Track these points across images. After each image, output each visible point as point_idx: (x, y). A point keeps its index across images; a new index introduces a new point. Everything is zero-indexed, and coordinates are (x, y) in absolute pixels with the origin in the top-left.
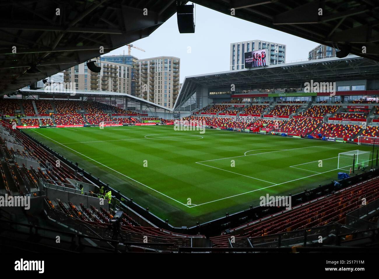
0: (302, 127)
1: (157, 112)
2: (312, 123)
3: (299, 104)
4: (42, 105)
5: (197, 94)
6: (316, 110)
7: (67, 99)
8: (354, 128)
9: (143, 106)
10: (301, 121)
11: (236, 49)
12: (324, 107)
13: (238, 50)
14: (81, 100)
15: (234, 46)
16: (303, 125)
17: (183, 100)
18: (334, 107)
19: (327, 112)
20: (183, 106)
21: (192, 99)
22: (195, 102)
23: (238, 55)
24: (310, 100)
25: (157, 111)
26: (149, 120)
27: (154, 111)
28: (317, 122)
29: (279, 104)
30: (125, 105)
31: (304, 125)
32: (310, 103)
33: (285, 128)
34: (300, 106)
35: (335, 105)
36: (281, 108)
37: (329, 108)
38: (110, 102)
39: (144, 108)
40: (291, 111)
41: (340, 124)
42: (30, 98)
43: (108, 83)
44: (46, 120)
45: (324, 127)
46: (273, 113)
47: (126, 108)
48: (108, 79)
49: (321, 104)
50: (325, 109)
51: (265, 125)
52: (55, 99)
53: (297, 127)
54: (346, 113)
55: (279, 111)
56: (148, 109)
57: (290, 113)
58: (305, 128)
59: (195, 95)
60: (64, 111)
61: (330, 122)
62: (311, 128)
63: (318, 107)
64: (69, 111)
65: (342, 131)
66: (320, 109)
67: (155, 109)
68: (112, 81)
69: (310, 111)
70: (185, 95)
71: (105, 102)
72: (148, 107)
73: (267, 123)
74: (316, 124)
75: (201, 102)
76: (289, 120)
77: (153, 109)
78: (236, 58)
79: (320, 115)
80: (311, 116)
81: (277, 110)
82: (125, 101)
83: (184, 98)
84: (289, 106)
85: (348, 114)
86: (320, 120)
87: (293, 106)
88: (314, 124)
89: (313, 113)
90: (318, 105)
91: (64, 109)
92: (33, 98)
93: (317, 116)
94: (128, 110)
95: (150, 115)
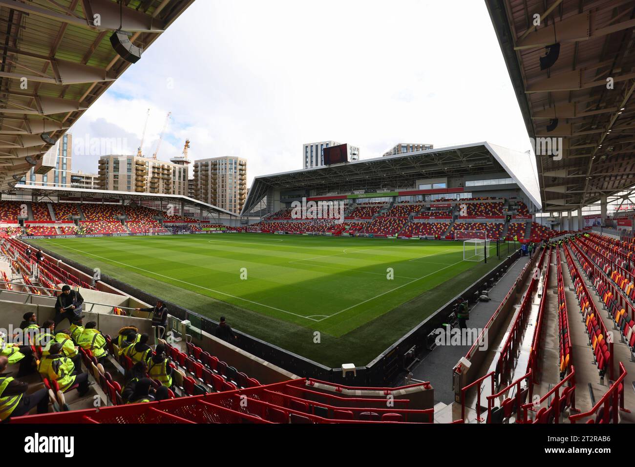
0: (387, 228)
1: (221, 219)
2: (398, 223)
3: (380, 205)
4: (62, 209)
5: (267, 198)
6: (399, 210)
7: (101, 203)
8: (442, 225)
9: (204, 212)
10: (385, 221)
11: (309, 150)
12: (407, 207)
13: (312, 151)
14: (121, 204)
15: (307, 147)
16: (388, 225)
17: (252, 204)
18: (416, 206)
19: (410, 211)
20: (252, 211)
21: (262, 204)
22: (265, 207)
23: (312, 157)
24: (391, 200)
25: (221, 217)
26: (211, 227)
27: (217, 217)
28: (402, 222)
29: (359, 206)
30: (180, 211)
31: (390, 226)
32: (392, 204)
33: (369, 229)
34: (381, 207)
35: (418, 204)
36: (362, 210)
37: (412, 208)
38: (161, 207)
39: (205, 214)
40: (373, 212)
41: (426, 223)
42: (44, 201)
43: (158, 186)
44: (67, 229)
45: (411, 226)
46: (354, 215)
47: (182, 214)
48: (158, 181)
49: (403, 204)
50: (408, 209)
51: (347, 227)
52: (83, 202)
53: (382, 228)
54: (430, 212)
55: (360, 213)
56: (210, 215)
57: (373, 215)
58: (391, 228)
59: (265, 199)
60: (96, 217)
61: (416, 221)
62: (397, 227)
63: (401, 207)
64: (103, 217)
65: (430, 229)
66: (403, 209)
67: (219, 214)
68: (164, 184)
69: (393, 212)
70: (254, 198)
71: (155, 206)
72: (211, 212)
73: (349, 225)
74: (402, 223)
75: (272, 207)
76: (371, 221)
77: (215, 215)
78: (309, 160)
79: (404, 215)
80: (395, 215)
81: (357, 212)
82: (180, 206)
83: (253, 202)
84: (370, 207)
85: (432, 212)
86: (405, 220)
87: (374, 207)
88: (399, 224)
89: (396, 213)
90: (400, 205)
91: (96, 214)
92: (49, 201)
93: (401, 216)
94: (184, 216)
95: (212, 221)
